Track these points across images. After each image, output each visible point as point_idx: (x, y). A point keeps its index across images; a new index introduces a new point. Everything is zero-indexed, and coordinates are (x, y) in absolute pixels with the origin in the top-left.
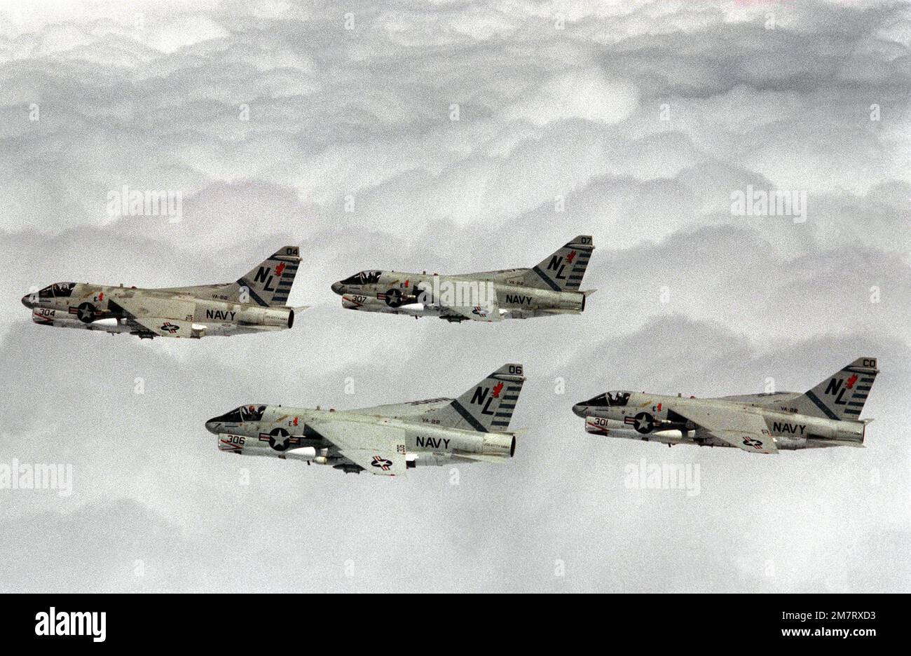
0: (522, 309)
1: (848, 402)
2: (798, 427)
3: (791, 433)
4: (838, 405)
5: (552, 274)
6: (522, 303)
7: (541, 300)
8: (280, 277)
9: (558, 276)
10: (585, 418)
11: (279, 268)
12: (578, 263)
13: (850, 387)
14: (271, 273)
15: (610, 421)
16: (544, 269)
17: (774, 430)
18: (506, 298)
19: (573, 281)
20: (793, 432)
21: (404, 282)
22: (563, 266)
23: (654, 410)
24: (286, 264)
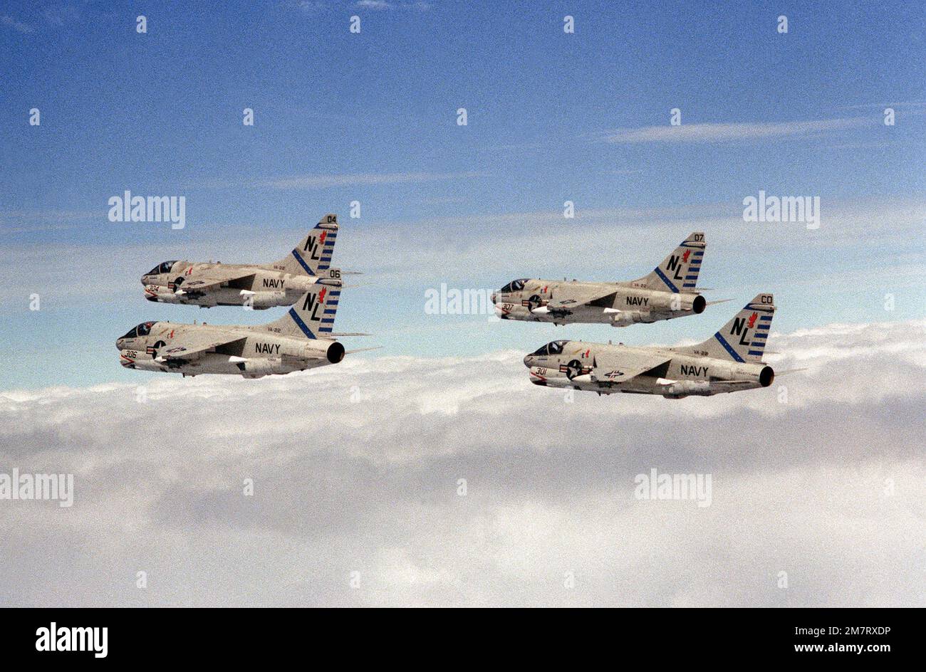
0: (640, 311)
1: (751, 342)
2: (702, 369)
3: (696, 376)
4: (743, 346)
5: (670, 274)
6: (640, 304)
7: (656, 301)
8: (324, 245)
9: (676, 277)
10: (530, 368)
11: (322, 236)
12: (693, 261)
13: (752, 326)
14: (317, 242)
15: (549, 371)
16: (663, 270)
17: (682, 373)
18: (626, 301)
19: (689, 282)
20: (698, 375)
21: (543, 287)
22: (680, 266)
23: (583, 357)
24: (328, 232)
